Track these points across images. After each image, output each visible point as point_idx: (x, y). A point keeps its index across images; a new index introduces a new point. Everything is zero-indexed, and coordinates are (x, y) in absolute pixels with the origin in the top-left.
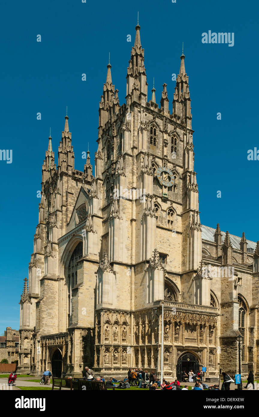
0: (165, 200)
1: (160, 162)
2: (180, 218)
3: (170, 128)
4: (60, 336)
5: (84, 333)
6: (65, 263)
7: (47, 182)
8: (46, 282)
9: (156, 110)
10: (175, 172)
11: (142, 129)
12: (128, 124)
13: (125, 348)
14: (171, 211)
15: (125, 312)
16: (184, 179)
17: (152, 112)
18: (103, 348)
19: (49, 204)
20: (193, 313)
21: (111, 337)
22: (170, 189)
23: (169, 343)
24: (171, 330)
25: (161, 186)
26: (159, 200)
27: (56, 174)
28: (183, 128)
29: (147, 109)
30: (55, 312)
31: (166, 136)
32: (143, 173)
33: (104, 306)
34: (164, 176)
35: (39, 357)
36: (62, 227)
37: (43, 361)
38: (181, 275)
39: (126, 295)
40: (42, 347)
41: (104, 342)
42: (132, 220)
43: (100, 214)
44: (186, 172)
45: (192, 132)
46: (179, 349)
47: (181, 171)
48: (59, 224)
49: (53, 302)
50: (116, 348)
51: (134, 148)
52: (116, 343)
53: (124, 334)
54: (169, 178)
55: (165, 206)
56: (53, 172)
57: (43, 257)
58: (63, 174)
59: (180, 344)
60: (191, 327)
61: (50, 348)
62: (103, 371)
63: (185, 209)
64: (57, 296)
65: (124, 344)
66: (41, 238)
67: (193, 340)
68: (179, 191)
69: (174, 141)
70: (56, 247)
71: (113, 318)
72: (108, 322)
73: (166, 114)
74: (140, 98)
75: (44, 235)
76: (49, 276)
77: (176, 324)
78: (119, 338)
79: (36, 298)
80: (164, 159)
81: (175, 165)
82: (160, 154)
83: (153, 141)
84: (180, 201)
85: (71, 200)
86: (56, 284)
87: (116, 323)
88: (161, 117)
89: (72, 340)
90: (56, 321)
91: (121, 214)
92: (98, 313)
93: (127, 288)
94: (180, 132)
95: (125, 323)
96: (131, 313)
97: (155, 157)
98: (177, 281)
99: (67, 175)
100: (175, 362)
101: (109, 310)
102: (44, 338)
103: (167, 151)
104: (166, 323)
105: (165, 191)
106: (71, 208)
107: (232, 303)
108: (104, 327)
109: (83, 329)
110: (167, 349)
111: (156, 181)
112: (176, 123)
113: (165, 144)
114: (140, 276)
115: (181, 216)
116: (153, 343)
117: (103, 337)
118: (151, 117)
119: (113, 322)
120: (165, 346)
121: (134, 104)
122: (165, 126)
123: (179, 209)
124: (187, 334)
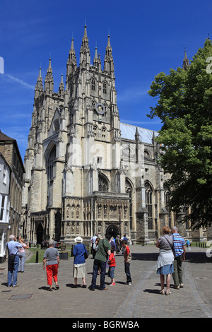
0: (100, 123)
1: (97, 100)
2: (109, 133)
3: (102, 78)
4: (42, 213)
5: (56, 211)
6: (46, 159)
7: (37, 99)
8: (35, 172)
9: (95, 70)
10: (105, 105)
11: (87, 83)
12: (80, 80)
13: (78, 223)
14: (104, 129)
15: (78, 198)
16: (111, 108)
17: (92, 72)
18: (66, 223)
19: (38, 114)
20: (115, 198)
21: (70, 215)
22: (103, 115)
23: (100, 220)
24: (102, 211)
25: (98, 114)
26: (97, 123)
27: (43, 95)
28: (110, 78)
29: (90, 71)
30: (39, 194)
31: (100, 84)
32: (87, 110)
33: (67, 195)
34: (100, 108)
35: (29, 229)
36: (45, 132)
37: (31, 232)
38: (110, 171)
39: (79, 187)
40: (31, 221)
41: (66, 219)
42: (82, 138)
43: (66, 130)
44: (111, 104)
45: (114, 79)
46: (107, 223)
47: (109, 103)
48: (43, 130)
49: (38, 187)
50: (73, 222)
51: (83, 94)
52: (73, 219)
53: (78, 213)
54: (102, 108)
55: (100, 126)
56: (41, 93)
57: (33, 151)
58: (47, 96)
59: (107, 220)
60: (113, 208)
61: (36, 222)
62: (66, 239)
63: (111, 127)
64: (41, 183)
65: (78, 220)
66: (32, 138)
67: (115, 217)
68: (108, 116)
69: (105, 86)
70: (41, 146)
71: (72, 202)
72: (68, 205)
73: (100, 71)
74: (86, 65)
75: (34, 136)
76: (36, 167)
77: (105, 207)
78: (75, 216)
79: (27, 182)
80: (100, 98)
81: (105, 101)
82: (97, 95)
83: (93, 88)
84: (109, 122)
85: (51, 114)
86: (40, 173)
87: (73, 205)
88: (97, 74)
89: (49, 217)
90: (40, 201)
91: (76, 135)
92: (63, 199)
93: (79, 182)
94: (108, 80)
95: (78, 206)
96: (81, 198)
97: (94, 97)
98: (108, 175)
99: (49, 96)
100: (104, 232)
101: (69, 197)
102: (32, 214)
103: (101, 93)
104: (98, 206)
105: (100, 117)
106: (51, 119)
107: (141, 188)
108: (66, 208)
109: (55, 209)
110: (100, 223)
111: (95, 111)
112: (105, 76)
113: (100, 89)
114: (86, 174)
115: (110, 131)
116: (92, 220)
117: (66, 216)
118: (92, 74)
119: (71, 205)
120: (99, 221)
121: (83, 69)
122: (100, 78)
123: (108, 127)
124: (111, 213)
